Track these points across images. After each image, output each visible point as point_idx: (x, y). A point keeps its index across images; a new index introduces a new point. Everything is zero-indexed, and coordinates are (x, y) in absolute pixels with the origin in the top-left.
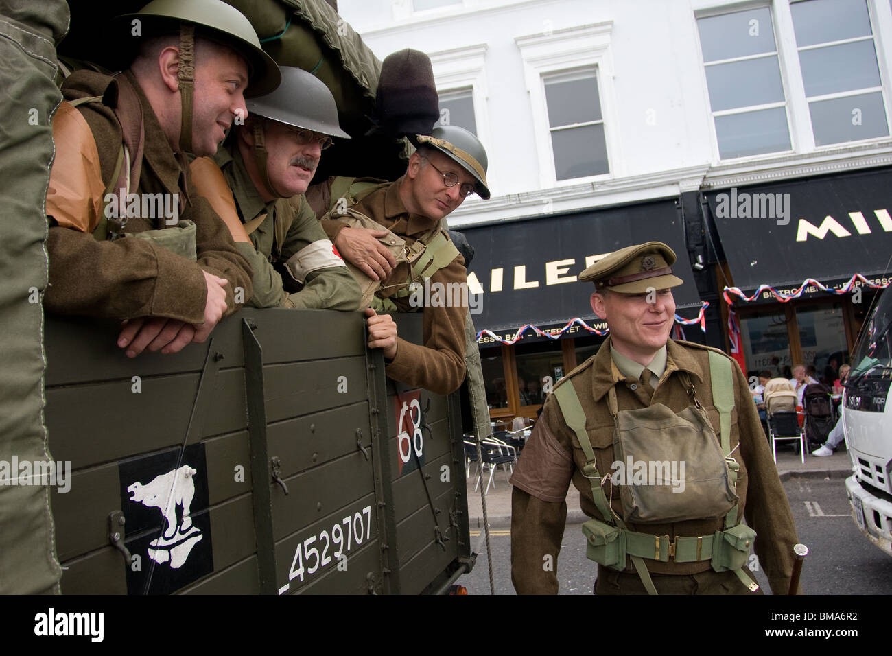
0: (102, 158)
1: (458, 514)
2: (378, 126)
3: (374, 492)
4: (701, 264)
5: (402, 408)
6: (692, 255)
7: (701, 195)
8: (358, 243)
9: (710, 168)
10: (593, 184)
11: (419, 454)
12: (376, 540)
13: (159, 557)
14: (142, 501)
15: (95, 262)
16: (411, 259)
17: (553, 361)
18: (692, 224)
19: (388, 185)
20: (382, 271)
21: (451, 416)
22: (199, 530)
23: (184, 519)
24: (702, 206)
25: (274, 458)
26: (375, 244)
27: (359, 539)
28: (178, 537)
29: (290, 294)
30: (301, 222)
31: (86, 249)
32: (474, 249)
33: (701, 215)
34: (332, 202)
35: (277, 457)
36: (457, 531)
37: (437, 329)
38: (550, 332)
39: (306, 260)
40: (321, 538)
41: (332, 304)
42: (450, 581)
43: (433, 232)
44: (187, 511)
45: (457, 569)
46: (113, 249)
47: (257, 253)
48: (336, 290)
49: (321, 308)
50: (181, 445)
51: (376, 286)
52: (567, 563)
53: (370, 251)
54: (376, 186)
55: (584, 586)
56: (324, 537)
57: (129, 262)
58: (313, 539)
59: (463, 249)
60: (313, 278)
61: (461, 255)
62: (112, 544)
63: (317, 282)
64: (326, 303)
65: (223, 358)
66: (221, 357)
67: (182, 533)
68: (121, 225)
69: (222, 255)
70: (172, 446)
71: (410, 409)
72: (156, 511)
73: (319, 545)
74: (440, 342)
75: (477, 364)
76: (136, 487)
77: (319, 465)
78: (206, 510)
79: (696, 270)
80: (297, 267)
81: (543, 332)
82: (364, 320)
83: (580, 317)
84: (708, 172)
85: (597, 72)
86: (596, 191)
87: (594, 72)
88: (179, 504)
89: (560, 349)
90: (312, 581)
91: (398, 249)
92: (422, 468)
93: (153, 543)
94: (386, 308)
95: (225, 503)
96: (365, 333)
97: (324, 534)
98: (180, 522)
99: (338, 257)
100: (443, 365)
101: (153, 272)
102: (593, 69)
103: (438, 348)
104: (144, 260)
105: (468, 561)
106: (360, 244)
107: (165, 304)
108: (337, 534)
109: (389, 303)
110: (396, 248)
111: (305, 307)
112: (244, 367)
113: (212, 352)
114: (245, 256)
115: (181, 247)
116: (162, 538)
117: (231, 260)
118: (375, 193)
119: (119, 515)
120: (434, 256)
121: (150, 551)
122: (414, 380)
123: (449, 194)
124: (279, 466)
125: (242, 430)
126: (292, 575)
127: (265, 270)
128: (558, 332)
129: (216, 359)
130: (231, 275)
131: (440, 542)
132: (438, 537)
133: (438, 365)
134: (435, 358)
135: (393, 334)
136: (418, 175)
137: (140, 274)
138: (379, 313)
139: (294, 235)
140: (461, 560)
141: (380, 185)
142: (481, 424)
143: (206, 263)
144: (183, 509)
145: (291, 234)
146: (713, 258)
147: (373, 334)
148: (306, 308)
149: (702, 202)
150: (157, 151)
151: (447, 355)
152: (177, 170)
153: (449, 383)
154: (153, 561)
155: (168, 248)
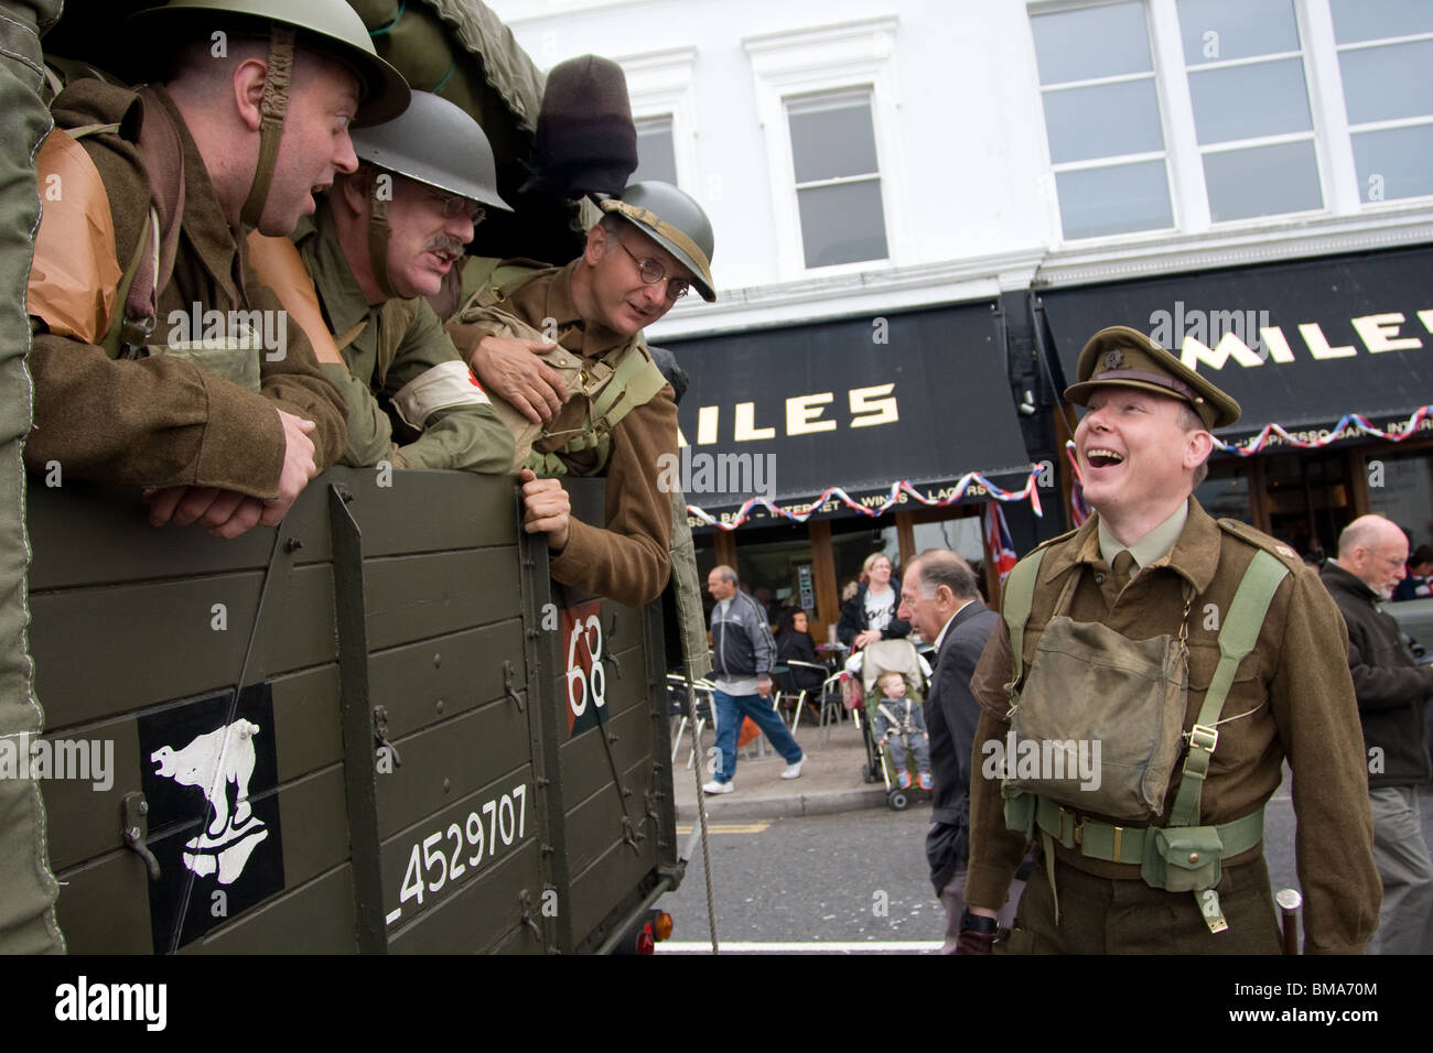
0: (118, 225)
1: (658, 798)
2: (538, 178)
3: (531, 761)
4: (1032, 405)
5: (573, 628)
6: (1017, 391)
7: (1033, 297)
8: (509, 362)
9: (1048, 253)
10: (863, 275)
11: (599, 702)
12: (533, 839)
13: (200, 865)
14: (174, 776)
15: (109, 394)
16: (591, 390)
17: (794, 557)
18: (1018, 341)
19: (553, 273)
20: (546, 408)
21: (648, 643)
22: (262, 823)
23: (239, 805)
24: (1034, 313)
25: (377, 708)
26: (535, 364)
27: (508, 836)
28: (231, 834)
29: (400, 446)
30: (418, 333)
31: (94, 374)
32: (687, 375)
33: (1032, 328)
34: (464, 297)
35: (381, 706)
36: (656, 824)
37: (628, 503)
38: (792, 511)
39: (427, 393)
40: (449, 835)
41: (468, 462)
42: (645, 904)
43: (625, 349)
44: (243, 792)
45: (656, 884)
46: (137, 374)
47: (353, 380)
48: (474, 440)
49: (451, 468)
50: (235, 686)
51: (535, 432)
52: (818, 876)
53: (528, 376)
54: (534, 273)
55: (846, 911)
56: (455, 834)
57: (164, 398)
58: (436, 837)
59: (671, 375)
60: (436, 421)
61: (670, 386)
62: (128, 845)
63: (442, 428)
64: (458, 460)
65: (300, 547)
66: (298, 545)
67: (236, 827)
68: (144, 333)
69: (299, 381)
70: (220, 689)
71: (585, 630)
72: (196, 791)
73: (446, 846)
74: (631, 523)
75: (690, 560)
76: (164, 754)
77: (446, 719)
78: (273, 791)
79: (1023, 415)
80: (412, 403)
81: (782, 511)
82: (517, 488)
83: (841, 487)
84: (1044, 259)
85: (872, 96)
86: (867, 286)
87: (867, 97)
88: (232, 781)
89: (807, 538)
90: (434, 904)
91: (571, 374)
92: (604, 726)
93: (191, 844)
94: (550, 469)
95: (302, 780)
96: (520, 509)
97: (454, 829)
98: (233, 811)
99: (477, 389)
100: (636, 560)
101: (200, 416)
102: (865, 92)
103: (627, 532)
104: (187, 395)
105: (673, 871)
106: (513, 364)
107: (217, 466)
108: (474, 830)
109: (554, 462)
110: (567, 372)
111: (424, 466)
112: (332, 562)
113: (283, 537)
114: (335, 384)
115: (238, 370)
116: (205, 835)
117: (315, 390)
118: (534, 283)
119: (138, 800)
120: (626, 387)
121: (187, 857)
122: (592, 583)
123: (650, 295)
124: (385, 721)
125: (329, 663)
126: (405, 895)
127: (365, 407)
128: (804, 510)
129: (290, 548)
130: (318, 415)
131: (631, 841)
132: (628, 835)
133: (629, 561)
134: (625, 548)
135: (565, 510)
136: (602, 261)
137: (180, 417)
138: (539, 477)
139: (406, 353)
140: (661, 871)
141: (541, 272)
142: (695, 655)
143: (278, 394)
144: (238, 789)
145: (402, 352)
146: (1050, 397)
147: (532, 511)
148: (425, 468)
149: (1033, 307)
150: (200, 216)
151: (642, 544)
152: (230, 247)
153: (645, 589)
154: (192, 872)
155: (216, 371)
